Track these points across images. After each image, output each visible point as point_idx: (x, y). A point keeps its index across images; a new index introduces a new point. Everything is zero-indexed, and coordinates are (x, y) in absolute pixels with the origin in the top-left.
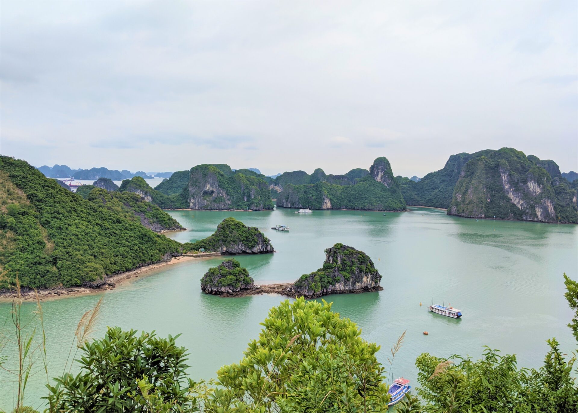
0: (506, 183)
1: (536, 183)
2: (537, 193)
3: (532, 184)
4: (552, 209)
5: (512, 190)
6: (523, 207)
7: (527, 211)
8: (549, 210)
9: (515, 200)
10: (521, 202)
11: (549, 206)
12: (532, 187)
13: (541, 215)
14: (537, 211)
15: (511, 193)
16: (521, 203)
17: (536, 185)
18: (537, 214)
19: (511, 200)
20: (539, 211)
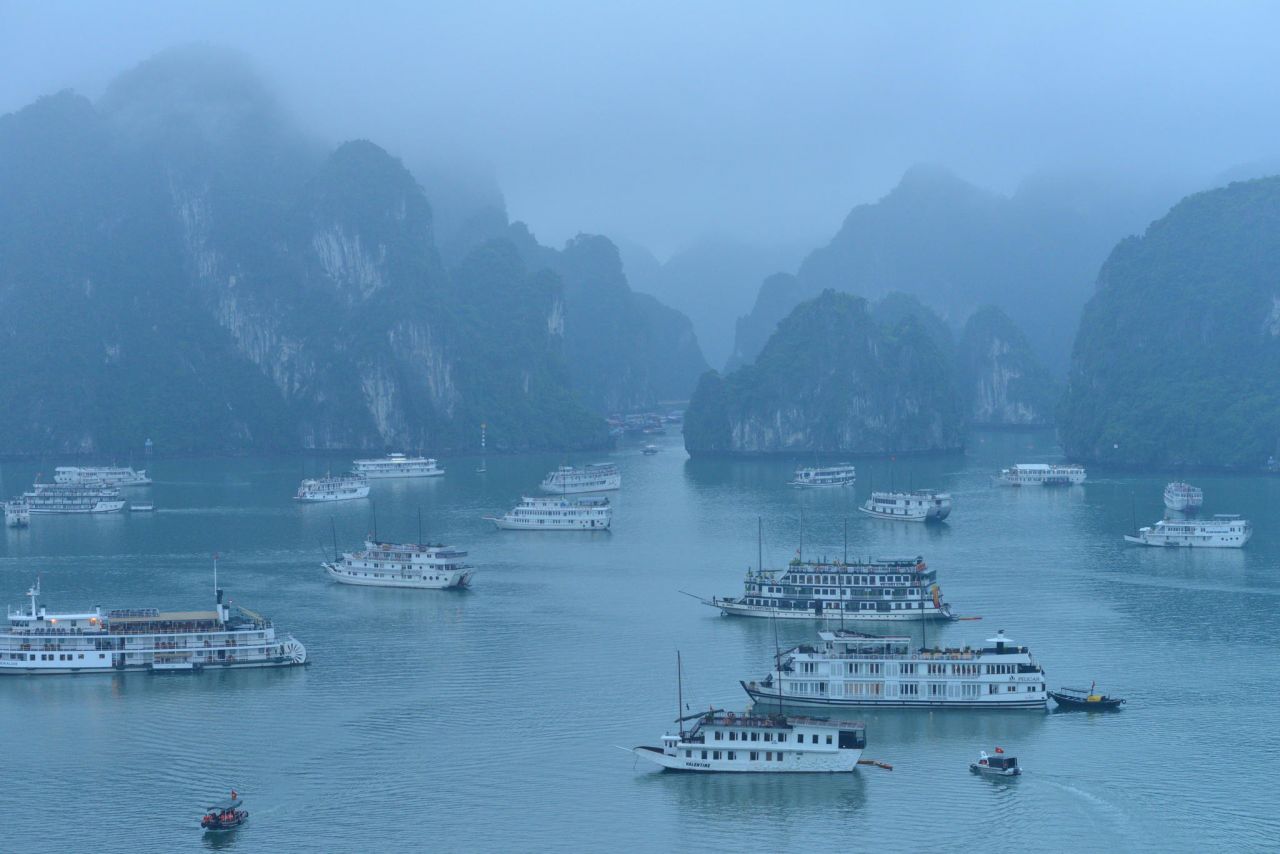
0: (202, 242)
1: (357, 237)
2: (367, 295)
3: (334, 245)
4: (447, 378)
5: (233, 280)
6: (297, 376)
7: (321, 399)
8: (432, 384)
9: (257, 338)
10: (287, 351)
11: (430, 364)
12: (338, 262)
13: (389, 417)
14: (372, 393)
15: (233, 304)
16: (284, 358)
17: (357, 246)
18: (374, 410)
19: (236, 341)
20: (381, 391)
